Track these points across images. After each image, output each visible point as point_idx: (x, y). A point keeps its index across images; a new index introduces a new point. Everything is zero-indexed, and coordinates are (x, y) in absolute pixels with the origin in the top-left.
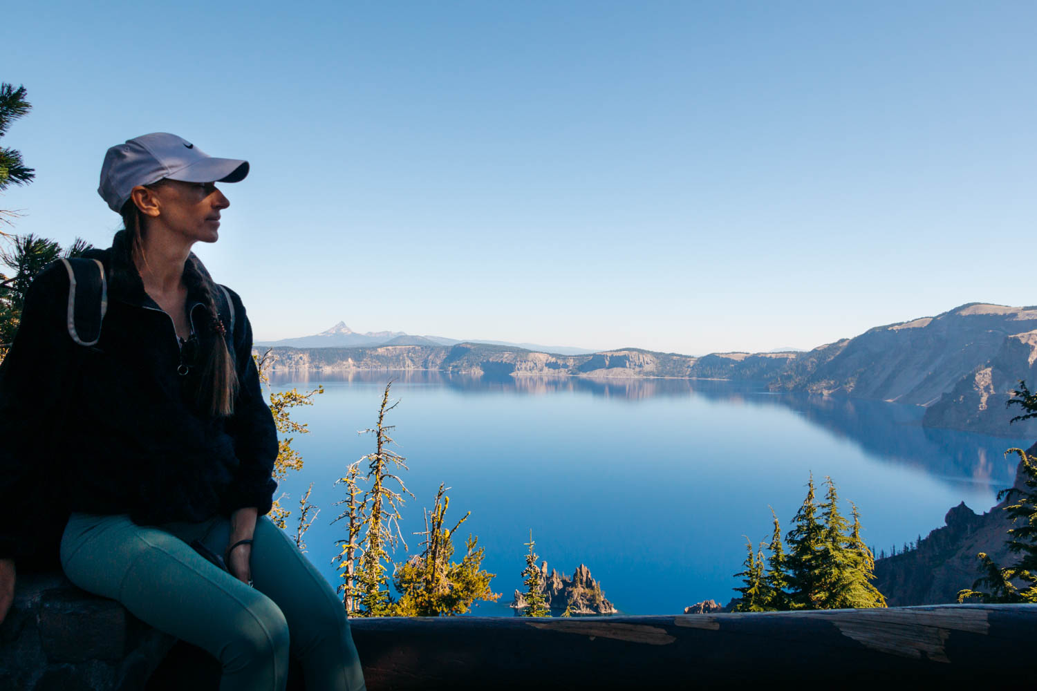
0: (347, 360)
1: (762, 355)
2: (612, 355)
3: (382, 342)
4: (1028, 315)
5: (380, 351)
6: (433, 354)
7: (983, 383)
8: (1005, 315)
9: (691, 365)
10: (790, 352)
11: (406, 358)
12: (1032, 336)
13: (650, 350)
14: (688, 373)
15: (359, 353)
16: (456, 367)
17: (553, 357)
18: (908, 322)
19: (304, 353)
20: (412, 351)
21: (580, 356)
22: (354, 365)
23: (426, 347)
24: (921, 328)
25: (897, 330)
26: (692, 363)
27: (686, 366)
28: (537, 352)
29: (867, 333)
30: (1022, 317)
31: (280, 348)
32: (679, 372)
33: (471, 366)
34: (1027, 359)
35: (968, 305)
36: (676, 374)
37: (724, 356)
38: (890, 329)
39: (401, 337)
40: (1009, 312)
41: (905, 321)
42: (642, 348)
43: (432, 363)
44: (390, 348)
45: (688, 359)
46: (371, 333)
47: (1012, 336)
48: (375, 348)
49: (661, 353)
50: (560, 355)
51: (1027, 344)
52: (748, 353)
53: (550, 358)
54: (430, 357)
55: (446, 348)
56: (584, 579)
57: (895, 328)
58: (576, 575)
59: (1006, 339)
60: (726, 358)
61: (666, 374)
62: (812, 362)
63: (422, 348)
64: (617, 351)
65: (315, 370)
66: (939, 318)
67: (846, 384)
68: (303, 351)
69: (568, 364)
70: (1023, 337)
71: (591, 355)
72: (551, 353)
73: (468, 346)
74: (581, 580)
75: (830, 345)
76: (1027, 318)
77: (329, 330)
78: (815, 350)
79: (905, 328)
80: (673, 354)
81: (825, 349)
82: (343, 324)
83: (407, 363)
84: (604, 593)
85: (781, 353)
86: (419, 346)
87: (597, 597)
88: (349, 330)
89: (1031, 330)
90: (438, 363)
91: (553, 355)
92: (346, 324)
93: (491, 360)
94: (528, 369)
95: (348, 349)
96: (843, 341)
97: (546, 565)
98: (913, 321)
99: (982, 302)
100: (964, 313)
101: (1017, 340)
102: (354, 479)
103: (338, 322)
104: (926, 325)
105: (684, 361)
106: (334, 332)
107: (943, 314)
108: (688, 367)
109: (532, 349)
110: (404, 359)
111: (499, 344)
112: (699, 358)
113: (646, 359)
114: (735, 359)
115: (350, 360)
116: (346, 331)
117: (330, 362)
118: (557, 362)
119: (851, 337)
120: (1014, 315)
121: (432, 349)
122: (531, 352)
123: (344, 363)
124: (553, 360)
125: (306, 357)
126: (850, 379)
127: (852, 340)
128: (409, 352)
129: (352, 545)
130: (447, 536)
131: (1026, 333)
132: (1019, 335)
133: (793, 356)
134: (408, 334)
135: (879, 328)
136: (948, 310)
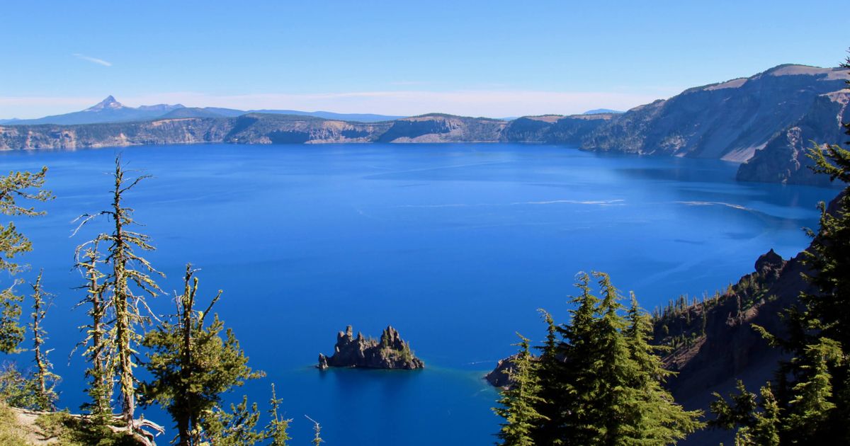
0: (119, 136)
1: (575, 117)
2: (416, 121)
3: (157, 116)
4: (837, 75)
5: (155, 124)
6: (215, 126)
7: (794, 139)
8: (816, 75)
9: (502, 129)
10: (604, 114)
11: (186, 131)
12: (840, 95)
13: (457, 115)
14: (498, 137)
15: (131, 129)
16: (243, 138)
17: (350, 125)
18: (723, 83)
19: (69, 130)
20: (191, 124)
21: (381, 123)
22: (128, 140)
23: (207, 119)
24: (736, 88)
25: (713, 90)
26: (502, 127)
27: (496, 129)
28: (333, 120)
29: (683, 93)
30: (832, 77)
31: (42, 126)
32: (488, 136)
33: (260, 136)
34: (836, 117)
35: (782, 66)
36: (485, 139)
37: (536, 119)
38: (705, 90)
39: (178, 109)
40: (820, 73)
41: (720, 82)
42: (448, 113)
43: (216, 135)
44: (167, 121)
45: (498, 123)
46: (145, 107)
47: (822, 95)
48: (150, 122)
49: (469, 118)
50: (358, 123)
51: (836, 102)
52: (562, 116)
53: (347, 126)
54: (212, 129)
55: (230, 120)
56: (393, 340)
57: (711, 89)
58: (383, 336)
59: (817, 98)
60: (538, 121)
61: (475, 138)
62: (628, 123)
63: (203, 121)
64: (421, 116)
65: (83, 146)
66: (753, 79)
67: (661, 143)
68: (68, 128)
69: (368, 131)
70: (832, 96)
71: (392, 122)
72: (348, 120)
73: (255, 116)
74: (389, 341)
75: (646, 106)
76: (836, 78)
77: (97, 105)
78: (630, 111)
79: (721, 88)
80: (482, 119)
81: (640, 110)
82: (111, 99)
83: (187, 135)
84: (414, 351)
85: (595, 114)
86: (199, 118)
87: (407, 356)
88: (119, 104)
89: (840, 89)
90: (222, 135)
91: (350, 123)
92: (115, 98)
93: (281, 130)
94: (323, 137)
95: (119, 124)
96: (658, 101)
97: (351, 329)
98: (728, 82)
99: (795, 63)
100: (777, 74)
101: (827, 98)
102: (94, 264)
103: (105, 97)
104: (740, 85)
105: (494, 125)
106: (103, 107)
107: (758, 75)
108: (499, 130)
109: (326, 118)
110: (183, 133)
111: (288, 114)
112: (509, 122)
113: (452, 124)
114: (549, 122)
115: (122, 135)
116: (116, 106)
117: (100, 138)
118: (355, 130)
119: (666, 99)
120: (825, 75)
121: (215, 121)
122: (326, 120)
123: (116, 138)
124: (351, 127)
125: (72, 134)
126: (666, 138)
127: (668, 101)
128: (188, 124)
129: (99, 330)
130: (201, 318)
131: (835, 93)
132: (828, 94)
133: (608, 118)
134: (187, 106)
135: (694, 88)
136: (762, 71)
